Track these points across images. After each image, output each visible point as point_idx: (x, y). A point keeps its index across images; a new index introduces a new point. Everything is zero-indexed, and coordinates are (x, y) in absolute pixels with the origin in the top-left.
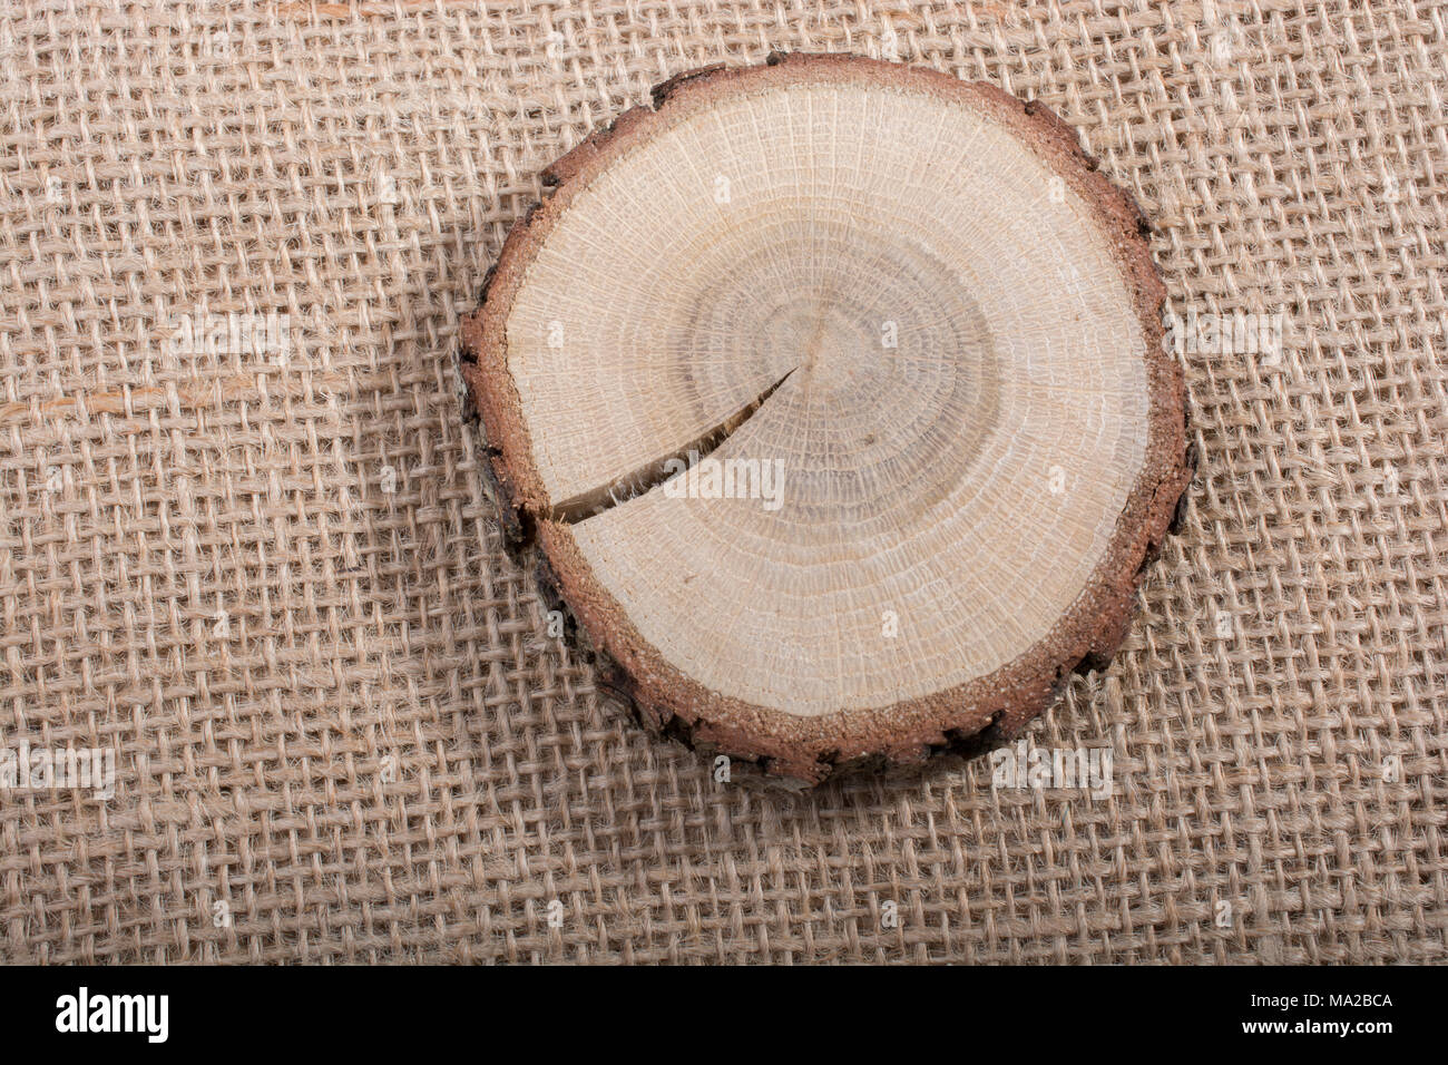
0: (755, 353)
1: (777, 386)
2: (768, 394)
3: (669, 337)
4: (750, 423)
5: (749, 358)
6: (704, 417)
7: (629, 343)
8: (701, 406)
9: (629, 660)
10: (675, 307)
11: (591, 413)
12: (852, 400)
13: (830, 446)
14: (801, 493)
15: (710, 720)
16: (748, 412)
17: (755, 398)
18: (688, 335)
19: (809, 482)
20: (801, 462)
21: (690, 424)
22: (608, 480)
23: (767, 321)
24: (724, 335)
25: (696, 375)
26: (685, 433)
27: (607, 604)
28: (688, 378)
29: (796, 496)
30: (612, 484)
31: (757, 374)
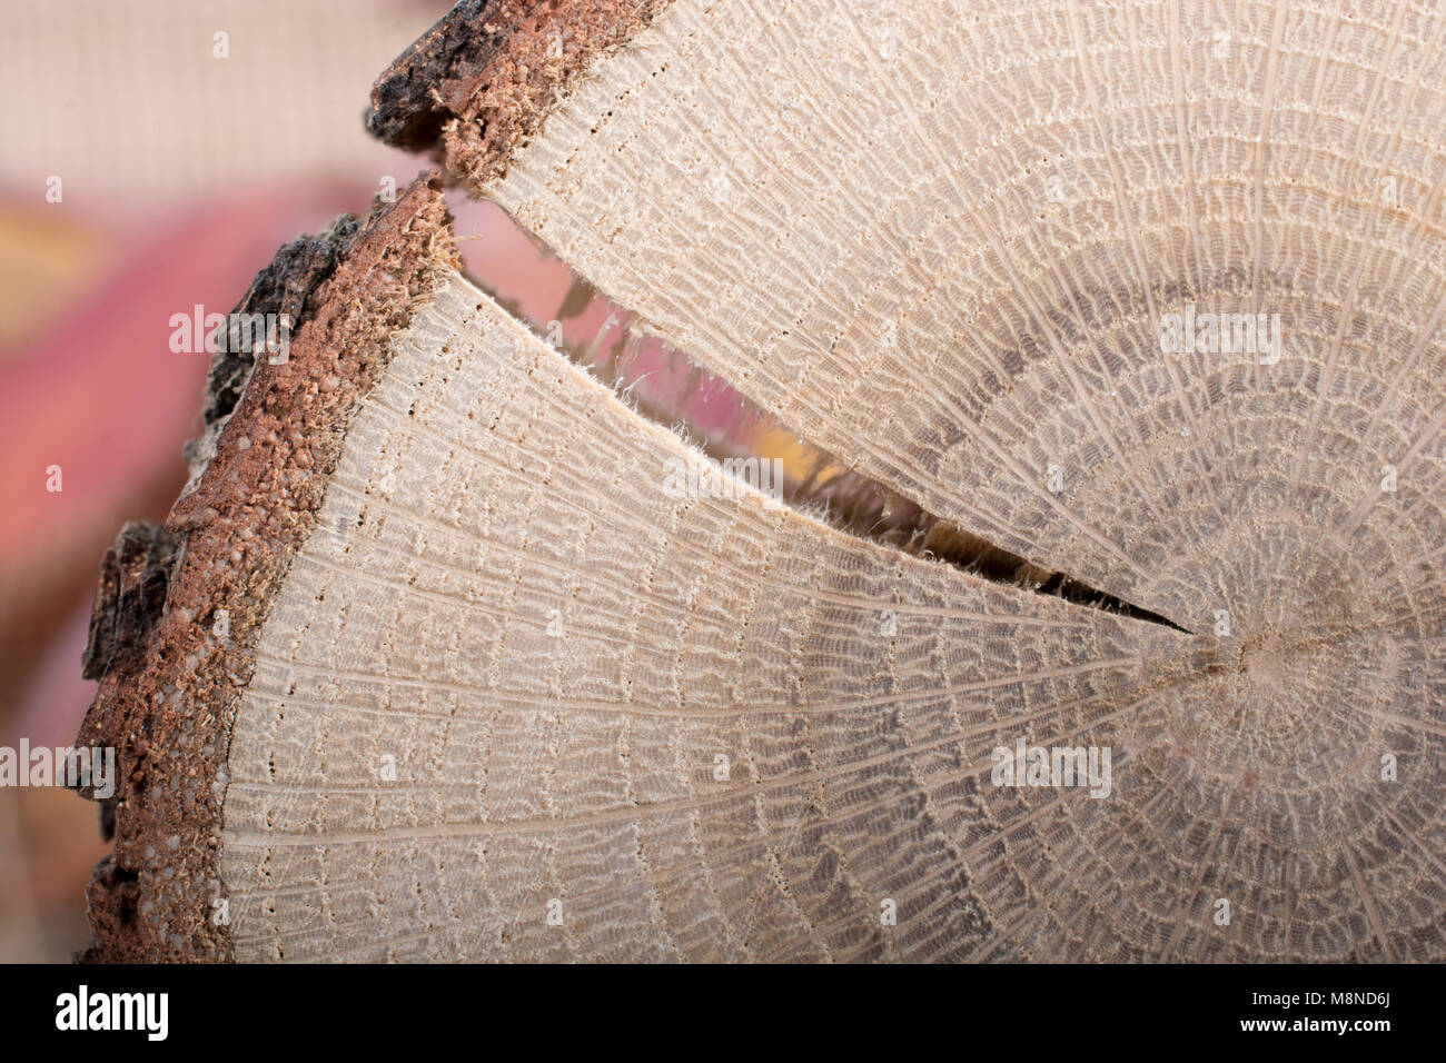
0: (1173, 500)
1: (1112, 603)
2: (1080, 593)
3: (1098, 250)
4: (979, 587)
5: (1153, 494)
6: (930, 459)
7: (1028, 155)
8: (956, 436)
9: (185, 615)
10: (1185, 222)
11: (784, 156)
12: (1180, 821)
13: (1027, 831)
14: (860, 822)
15: (146, 908)
16: (999, 566)
17: (1052, 565)
18: (1132, 298)
19: (901, 826)
20: (942, 778)
21: (894, 433)
22: (629, 301)
23: (1277, 485)
24: (1177, 392)
25: (1031, 378)
26: (862, 436)
27: (299, 477)
28: (1013, 363)
29: (846, 814)
30: (629, 316)
31: (1118, 537)
